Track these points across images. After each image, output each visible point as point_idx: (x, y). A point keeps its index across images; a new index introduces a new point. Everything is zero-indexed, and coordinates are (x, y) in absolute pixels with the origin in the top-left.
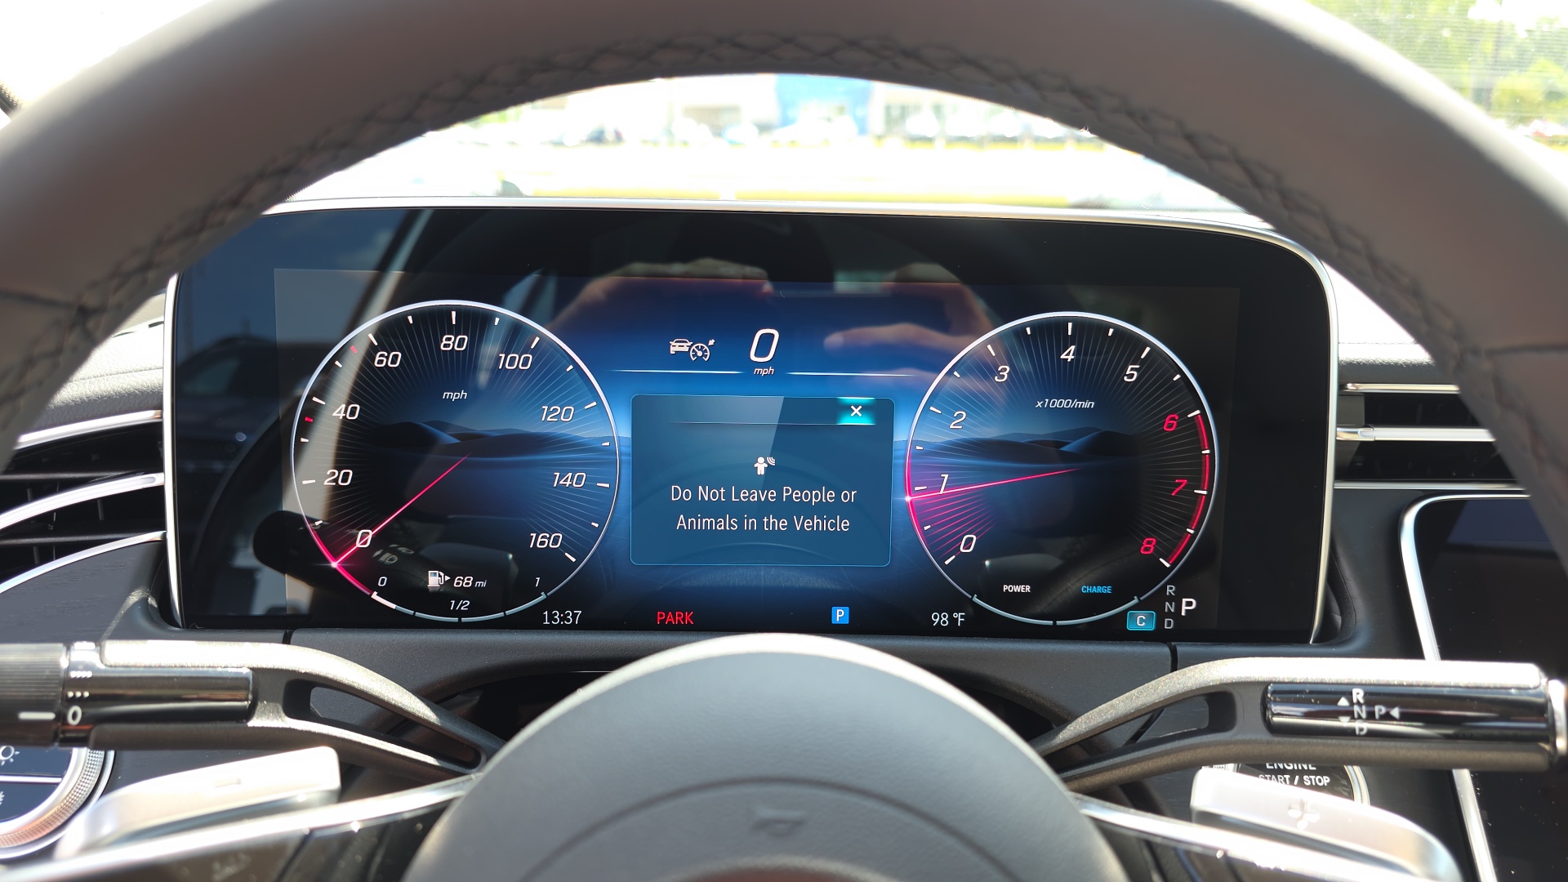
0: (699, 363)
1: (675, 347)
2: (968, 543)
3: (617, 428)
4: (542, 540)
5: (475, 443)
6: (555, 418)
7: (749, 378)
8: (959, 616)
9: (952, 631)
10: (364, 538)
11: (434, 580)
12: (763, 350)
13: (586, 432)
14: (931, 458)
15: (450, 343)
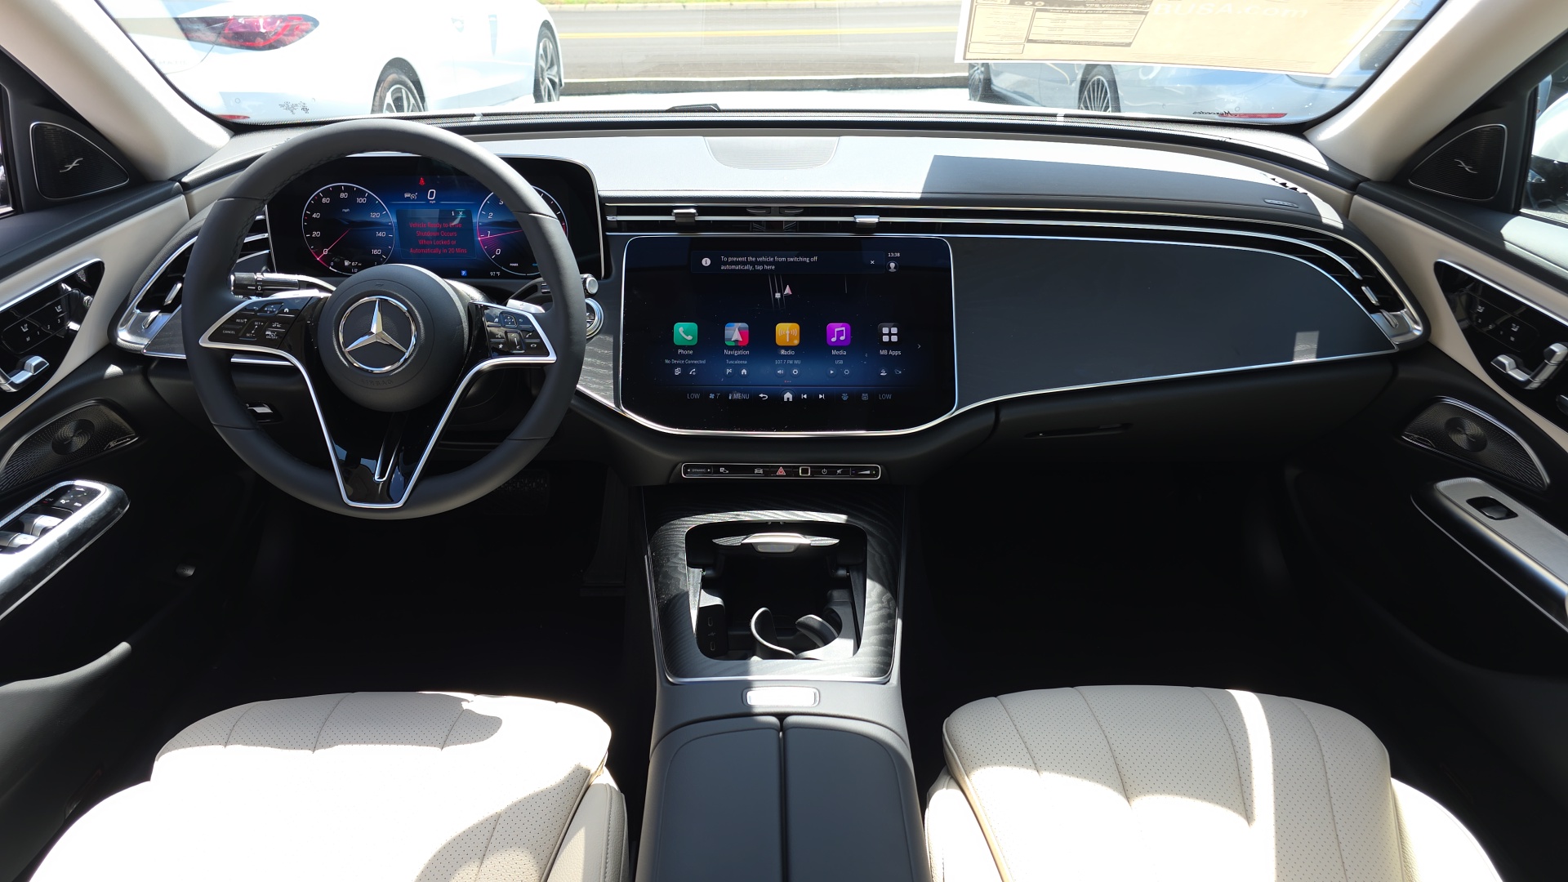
0: (414, 200)
1: (406, 195)
2: (498, 252)
3: (393, 219)
4: (375, 252)
5: (354, 224)
6: (375, 216)
7: (428, 204)
8: (498, 273)
9: (496, 277)
10: (325, 252)
11: (347, 263)
12: (431, 196)
13: (384, 221)
14: (484, 227)
15: (343, 195)
